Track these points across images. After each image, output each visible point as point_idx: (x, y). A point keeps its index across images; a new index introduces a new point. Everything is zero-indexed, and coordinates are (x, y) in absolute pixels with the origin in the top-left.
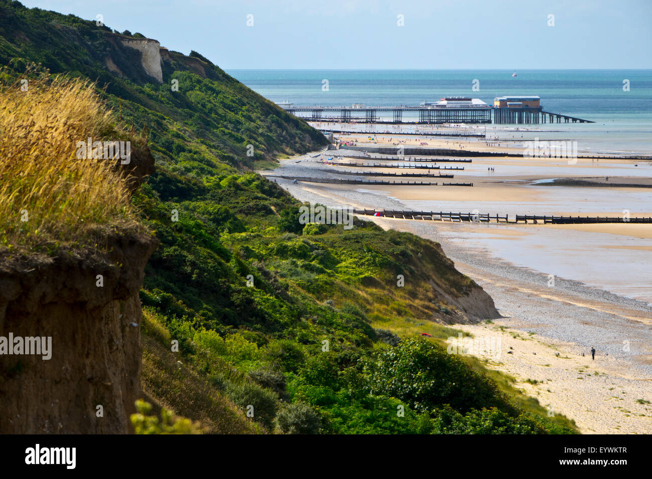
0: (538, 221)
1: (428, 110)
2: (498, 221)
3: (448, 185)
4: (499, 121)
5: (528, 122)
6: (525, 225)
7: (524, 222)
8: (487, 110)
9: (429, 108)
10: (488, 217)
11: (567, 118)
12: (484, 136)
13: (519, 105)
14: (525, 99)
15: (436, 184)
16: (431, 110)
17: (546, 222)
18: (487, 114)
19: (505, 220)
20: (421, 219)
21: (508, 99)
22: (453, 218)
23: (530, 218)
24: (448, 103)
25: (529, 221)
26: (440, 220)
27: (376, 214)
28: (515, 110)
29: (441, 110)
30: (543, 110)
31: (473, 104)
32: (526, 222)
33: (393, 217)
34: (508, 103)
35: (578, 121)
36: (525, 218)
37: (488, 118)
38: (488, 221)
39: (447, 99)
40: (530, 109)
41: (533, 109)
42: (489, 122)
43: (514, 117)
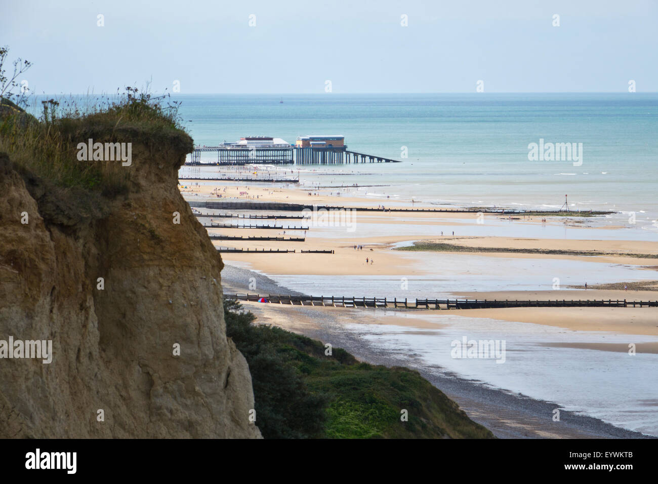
0: (440, 305)
1: (227, 150)
2: (396, 306)
3: (307, 252)
4: (302, 162)
5: (332, 162)
6: (426, 311)
7: (425, 306)
8: (288, 150)
9: (229, 148)
10: (385, 302)
11: (372, 158)
12: (298, 181)
13: (323, 144)
14: (328, 138)
15: (294, 252)
16: (230, 150)
17: (449, 307)
18: (290, 153)
19: (404, 305)
20: (311, 305)
21: (310, 138)
22: (346, 303)
23: (432, 302)
24: (248, 143)
25: (430, 306)
26: (332, 305)
27: (260, 300)
28: (318, 150)
29: (241, 150)
30: (347, 150)
31: (275, 143)
32: (427, 306)
33: (279, 303)
34: (311, 142)
35: (384, 161)
36: (426, 303)
37: (290, 158)
38: (385, 305)
39: (247, 139)
40: (334, 148)
41: (336, 148)
42: (292, 162)
43: (317, 157)
